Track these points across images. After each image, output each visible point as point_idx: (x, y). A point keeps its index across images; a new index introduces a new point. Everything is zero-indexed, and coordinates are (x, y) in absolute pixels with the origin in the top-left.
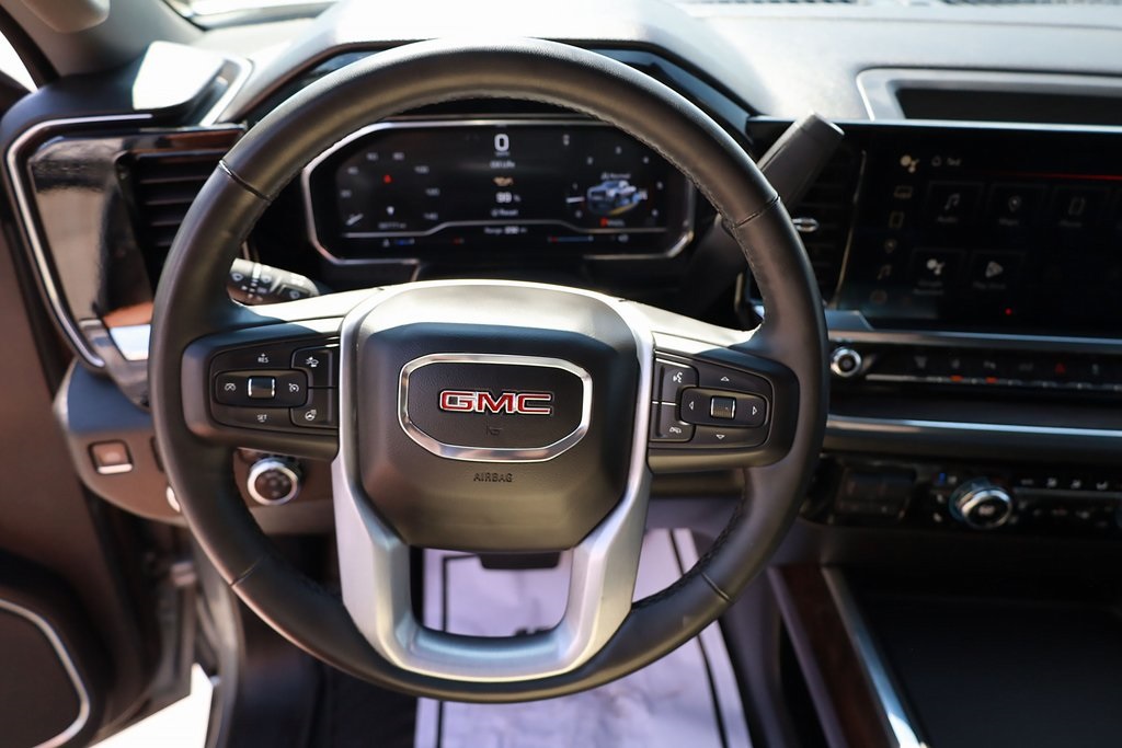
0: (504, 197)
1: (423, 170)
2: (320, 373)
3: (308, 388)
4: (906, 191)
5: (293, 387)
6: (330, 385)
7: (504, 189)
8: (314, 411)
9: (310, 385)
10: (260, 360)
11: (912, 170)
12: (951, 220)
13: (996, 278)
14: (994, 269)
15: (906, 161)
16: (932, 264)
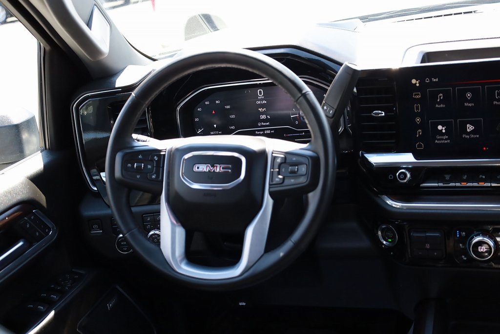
0: (263, 117)
1: (228, 107)
2: (158, 162)
3: (154, 167)
4: (419, 94)
5: (149, 167)
6: (161, 166)
7: (263, 113)
8: (155, 175)
9: (155, 165)
10: (139, 157)
11: (418, 85)
12: (442, 106)
13: (472, 132)
14: (470, 128)
15: (414, 81)
16: (440, 127)
